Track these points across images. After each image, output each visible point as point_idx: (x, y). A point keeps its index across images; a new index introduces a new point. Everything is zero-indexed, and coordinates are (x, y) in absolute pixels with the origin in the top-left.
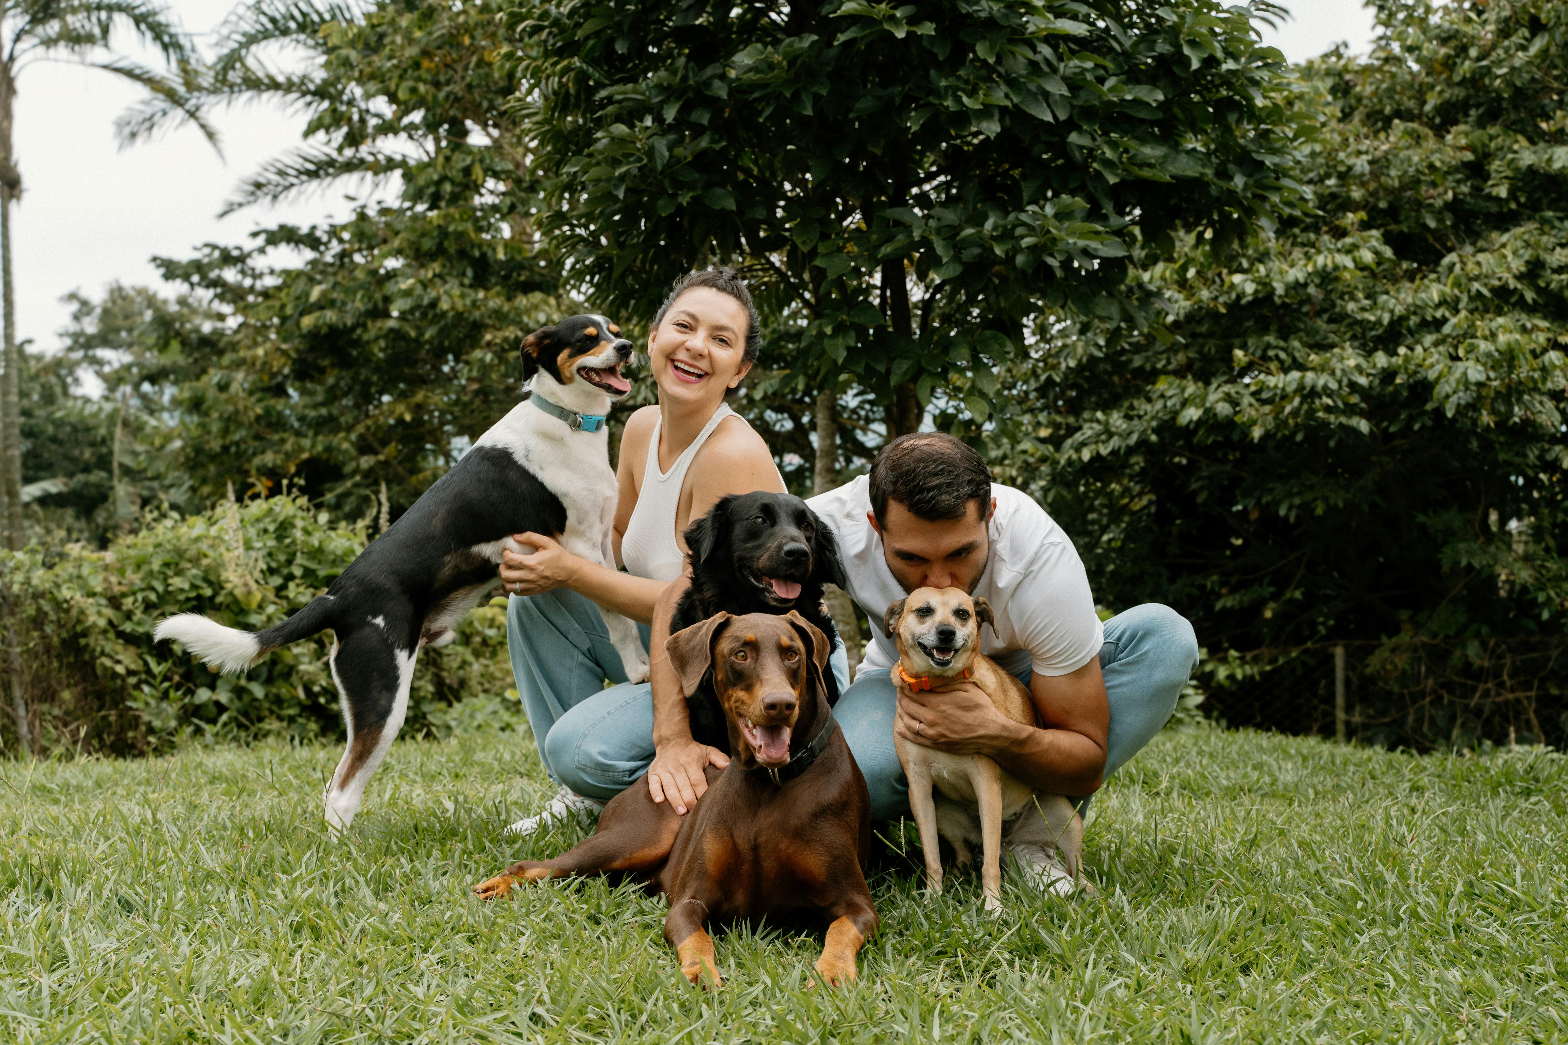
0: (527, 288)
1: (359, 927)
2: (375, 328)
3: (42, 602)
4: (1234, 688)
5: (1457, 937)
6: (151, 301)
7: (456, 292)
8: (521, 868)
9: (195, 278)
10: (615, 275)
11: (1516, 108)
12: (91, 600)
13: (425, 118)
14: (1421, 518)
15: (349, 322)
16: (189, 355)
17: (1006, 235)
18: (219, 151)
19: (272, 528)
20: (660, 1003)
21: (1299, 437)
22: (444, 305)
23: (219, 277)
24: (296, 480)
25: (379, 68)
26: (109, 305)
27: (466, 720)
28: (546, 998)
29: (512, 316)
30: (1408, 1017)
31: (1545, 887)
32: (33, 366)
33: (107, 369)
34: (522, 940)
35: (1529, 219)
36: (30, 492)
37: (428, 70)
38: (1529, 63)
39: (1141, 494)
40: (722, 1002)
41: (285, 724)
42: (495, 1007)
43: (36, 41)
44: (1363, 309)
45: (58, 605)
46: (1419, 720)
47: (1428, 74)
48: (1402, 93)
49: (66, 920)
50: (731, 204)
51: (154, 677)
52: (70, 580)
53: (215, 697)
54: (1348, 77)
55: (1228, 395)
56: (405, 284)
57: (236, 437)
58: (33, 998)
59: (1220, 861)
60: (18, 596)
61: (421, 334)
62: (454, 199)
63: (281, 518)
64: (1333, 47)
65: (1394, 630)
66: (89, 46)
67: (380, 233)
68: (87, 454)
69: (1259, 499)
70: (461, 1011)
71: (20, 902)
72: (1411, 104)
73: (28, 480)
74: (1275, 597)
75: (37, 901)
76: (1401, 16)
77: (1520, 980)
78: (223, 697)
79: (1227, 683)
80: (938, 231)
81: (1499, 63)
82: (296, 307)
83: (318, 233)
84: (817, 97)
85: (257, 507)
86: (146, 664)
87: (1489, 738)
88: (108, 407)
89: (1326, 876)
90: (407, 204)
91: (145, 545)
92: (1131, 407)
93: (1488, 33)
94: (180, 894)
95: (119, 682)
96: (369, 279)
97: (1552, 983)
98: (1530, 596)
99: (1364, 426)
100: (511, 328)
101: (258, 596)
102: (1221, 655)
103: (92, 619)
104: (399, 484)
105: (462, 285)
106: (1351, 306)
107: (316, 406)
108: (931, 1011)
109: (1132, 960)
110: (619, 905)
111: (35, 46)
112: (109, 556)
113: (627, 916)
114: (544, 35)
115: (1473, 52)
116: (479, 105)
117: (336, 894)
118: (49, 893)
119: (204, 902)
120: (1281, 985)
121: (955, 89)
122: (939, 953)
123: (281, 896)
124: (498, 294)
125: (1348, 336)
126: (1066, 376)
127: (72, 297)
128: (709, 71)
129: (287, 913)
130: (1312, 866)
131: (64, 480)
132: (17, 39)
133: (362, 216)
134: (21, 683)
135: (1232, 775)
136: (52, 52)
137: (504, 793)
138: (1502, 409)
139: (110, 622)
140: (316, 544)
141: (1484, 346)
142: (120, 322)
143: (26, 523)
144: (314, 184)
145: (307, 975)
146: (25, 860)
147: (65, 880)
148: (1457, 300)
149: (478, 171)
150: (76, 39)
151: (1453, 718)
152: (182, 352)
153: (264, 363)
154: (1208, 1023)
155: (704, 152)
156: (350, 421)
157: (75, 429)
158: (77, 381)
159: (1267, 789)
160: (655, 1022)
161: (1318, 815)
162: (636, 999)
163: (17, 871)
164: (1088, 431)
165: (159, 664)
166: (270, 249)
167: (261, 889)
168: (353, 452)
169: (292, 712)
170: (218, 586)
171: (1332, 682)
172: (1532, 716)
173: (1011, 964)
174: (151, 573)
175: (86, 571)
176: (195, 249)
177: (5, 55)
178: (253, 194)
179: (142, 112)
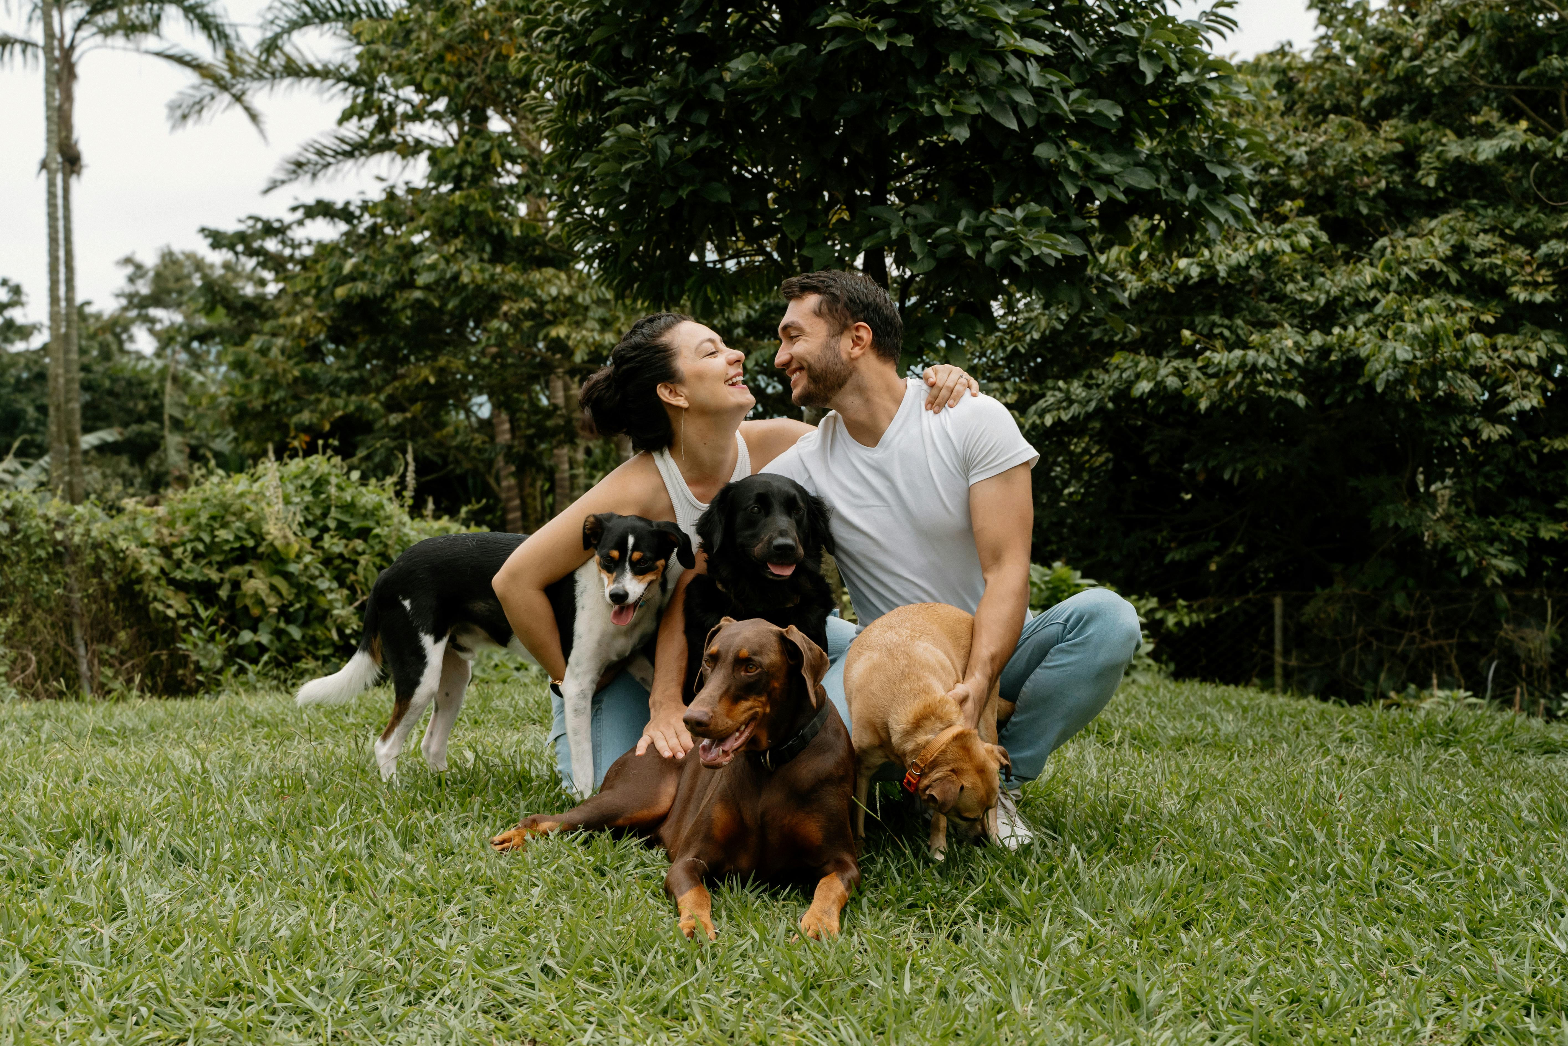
0: (541, 263)
1: (388, 877)
2: (403, 298)
3: (100, 552)
4: (1181, 634)
5: (1379, 894)
6: (199, 265)
7: (476, 267)
8: (534, 821)
9: (240, 248)
10: (621, 260)
11: (1445, 103)
12: (144, 551)
13: (448, 107)
14: (1352, 482)
15: (379, 293)
16: (234, 318)
17: (977, 234)
18: (262, 132)
19: (308, 484)
20: (659, 957)
21: (1242, 408)
22: (465, 279)
23: (262, 247)
24: (331, 441)
25: (407, 61)
26: (161, 268)
27: (485, 661)
28: (557, 951)
29: (526, 289)
30: (1333, 973)
31: (1459, 845)
32: (93, 325)
33: (158, 327)
34: (535, 891)
35: (1456, 206)
36: (89, 441)
37: (451, 63)
38: (1457, 63)
39: (1099, 453)
40: (714, 956)
41: (320, 663)
42: (510, 958)
43: (94, 30)
44: (1302, 290)
45: (115, 554)
46: (1350, 664)
47: (1365, 72)
48: (1341, 89)
49: (125, 870)
50: (727, 197)
51: (201, 621)
52: (126, 532)
53: (256, 639)
54: (1291, 74)
55: (1177, 369)
56: (430, 259)
57: (276, 397)
58: (96, 947)
59: (1166, 817)
60: (79, 547)
61: (444, 304)
62: (475, 181)
63: (317, 476)
64: (1278, 46)
65: (1327, 582)
66: (143, 35)
67: (408, 211)
68: (141, 406)
69: (1205, 464)
70: (480, 962)
71: (83, 853)
72: (1349, 99)
73: (87, 430)
74: (1218, 551)
75: (98, 852)
76: (1341, 17)
77: (1435, 939)
78: (264, 638)
79: (1175, 630)
80: (916, 228)
81: (1430, 63)
82: (330, 279)
83: (352, 208)
84: (805, 101)
85: (296, 465)
86: (194, 608)
87: (1413, 682)
88: (159, 364)
89: (1262, 835)
90: (432, 184)
91: (194, 500)
92: (1090, 377)
93: (1419, 35)
94: (227, 847)
95: (170, 624)
96: (397, 253)
97: (1464, 941)
98: (1451, 555)
99: (1301, 400)
100: (526, 300)
101: (296, 547)
102: (1170, 604)
103: (146, 567)
104: (424, 437)
105: (481, 260)
106: (1290, 287)
107: (348, 369)
108: (901, 966)
109: (1086, 916)
110: (622, 858)
111: (94, 34)
112: (161, 511)
113: (630, 867)
114: (557, 40)
115: (1406, 53)
116: (498, 95)
117: (368, 847)
118: (109, 844)
119: (248, 852)
120: (1219, 942)
121: (930, 96)
122: (911, 906)
123: (317, 849)
124: (514, 269)
125: (1287, 315)
126: (1030, 346)
127: (128, 261)
128: (708, 76)
129: (323, 866)
130: (1249, 824)
131: (120, 429)
132: (78, 28)
133: (391, 195)
134: (82, 626)
135: (1178, 725)
136: (110, 41)
137: (520, 743)
138: (1428, 384)
139: (162, 570)
140: (349, 499)
141: (1411, 328)
142: (171, 285)
143: (85, 469)
144: (350, 163)
145: (341, 925)
146: (87, 812)
147: (123, 832)
148: (1388, 283)
149: (496, 156)
150: (131, 29)
151: (1380, 663)
152: (228, 315)
153: (302, 329)
154: (1153, 978)
155: (703, 149)
156: (380, 383)
157: (129, 383)
158: (131, 338)
159: (1210, 740)
160: (654, 974)
161: (1255, 769)
162: (637, 954)
163: (80, 823)
164: (1051, 398)
165: (206, 609)
166: (308, 222)
167: (299, 840)
168: (382, 410)
169: (326, 652)
170: (259, 538)
171: (1271, 630)
172: (1453, 661)
173: (975, 917)
174: (199, 526)
175: (140, 523)
176: (240, 221)
177: (67, 43)
178: (294, 172)
179: (192, 96)
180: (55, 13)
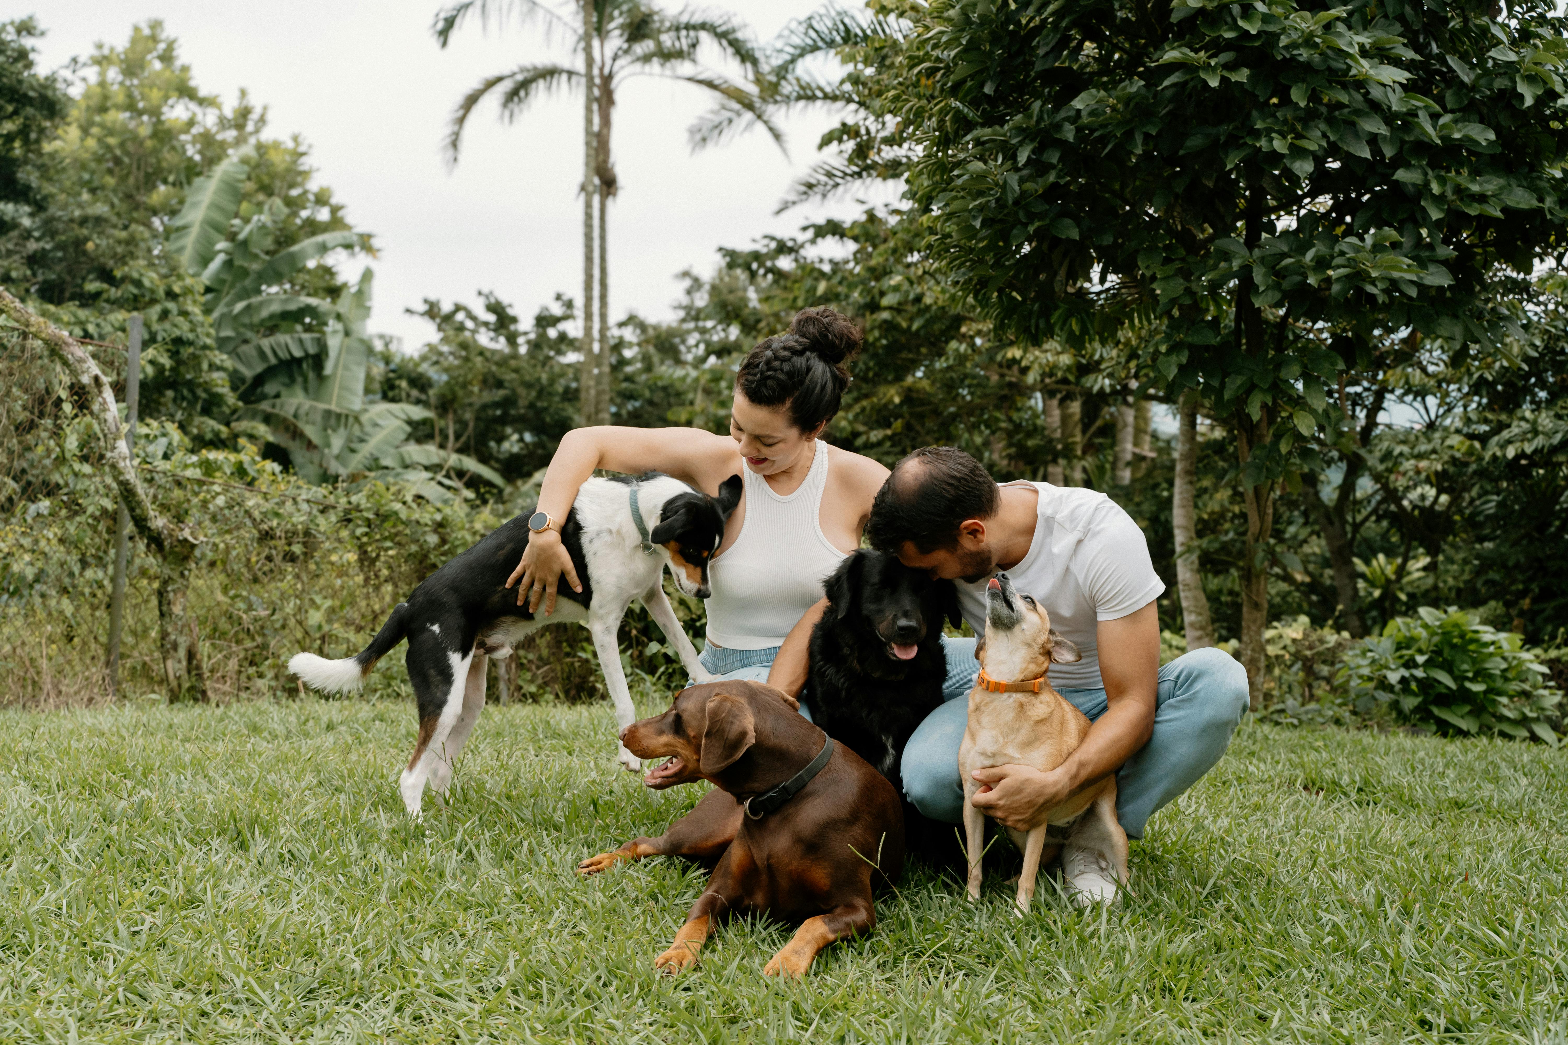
2: (872, 319)
7: (939, 288)
8: (635, 845)
9: (754, 267)
18: (783, 152)
22: (928, 300)
23: (775, 266)
26: (717, 282)
43: (632, 58)
53: (663, 651)
61: (910, 324)
66: (678, 61)
67: (883, 233)
84: (1148, 136)
111: (632, 63)
121: (1270, 131)
127: (686, 274)
132: (615, 58)
133: (871, 217)
136: (647, 68)
142: (725, 297)
144: (858, 182)
150: (667, 56)
155: (1052, 186)
164: (1516, 429)
166: (819, 240)
176: (754, 241)
177: (606, 71)
178: (805, 193)
179: (710, 120)
180: (596, 43)
